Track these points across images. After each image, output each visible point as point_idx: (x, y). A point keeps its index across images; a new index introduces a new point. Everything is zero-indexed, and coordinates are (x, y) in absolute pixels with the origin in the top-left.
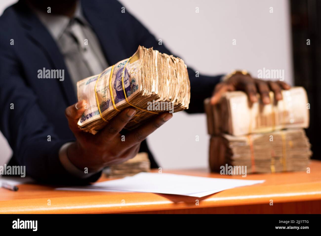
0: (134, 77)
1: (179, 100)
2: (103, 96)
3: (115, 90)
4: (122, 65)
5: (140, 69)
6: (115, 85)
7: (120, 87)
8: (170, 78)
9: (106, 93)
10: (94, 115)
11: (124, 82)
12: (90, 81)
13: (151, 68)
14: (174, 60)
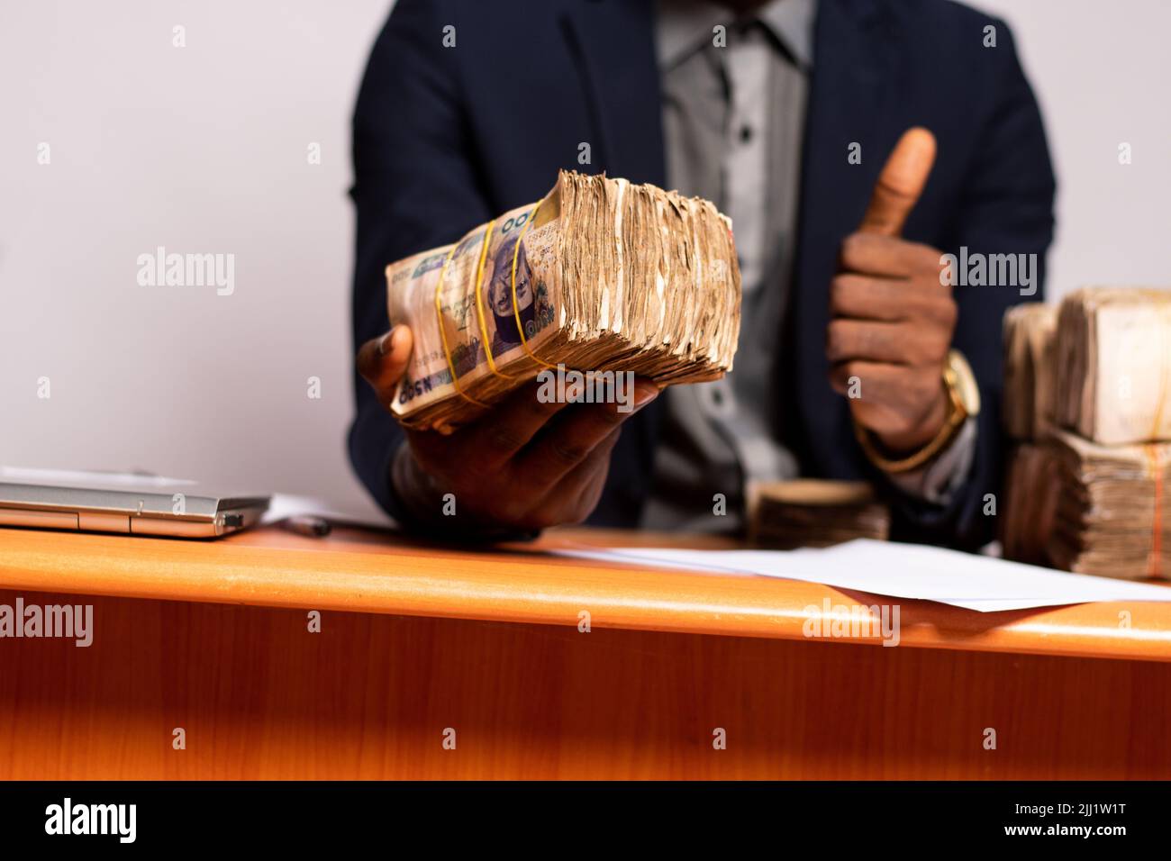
0: (543, 279)
1: (697, 345)
2: (459, 327)
3: (491, 312)
4: (513, 228)
5: (559, 255)
6: (491, 295)
7: (507, 303)
8: (669, 268)
9: (467, 319)
10: (438, 385)
11: (516, 290)
12: (424, 265)
13: (599, 246)
14: (682, 207)
